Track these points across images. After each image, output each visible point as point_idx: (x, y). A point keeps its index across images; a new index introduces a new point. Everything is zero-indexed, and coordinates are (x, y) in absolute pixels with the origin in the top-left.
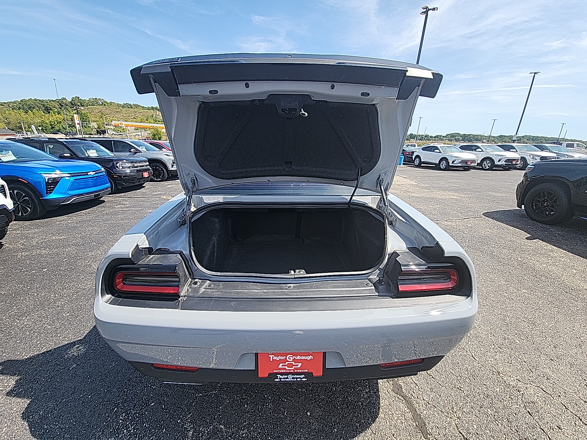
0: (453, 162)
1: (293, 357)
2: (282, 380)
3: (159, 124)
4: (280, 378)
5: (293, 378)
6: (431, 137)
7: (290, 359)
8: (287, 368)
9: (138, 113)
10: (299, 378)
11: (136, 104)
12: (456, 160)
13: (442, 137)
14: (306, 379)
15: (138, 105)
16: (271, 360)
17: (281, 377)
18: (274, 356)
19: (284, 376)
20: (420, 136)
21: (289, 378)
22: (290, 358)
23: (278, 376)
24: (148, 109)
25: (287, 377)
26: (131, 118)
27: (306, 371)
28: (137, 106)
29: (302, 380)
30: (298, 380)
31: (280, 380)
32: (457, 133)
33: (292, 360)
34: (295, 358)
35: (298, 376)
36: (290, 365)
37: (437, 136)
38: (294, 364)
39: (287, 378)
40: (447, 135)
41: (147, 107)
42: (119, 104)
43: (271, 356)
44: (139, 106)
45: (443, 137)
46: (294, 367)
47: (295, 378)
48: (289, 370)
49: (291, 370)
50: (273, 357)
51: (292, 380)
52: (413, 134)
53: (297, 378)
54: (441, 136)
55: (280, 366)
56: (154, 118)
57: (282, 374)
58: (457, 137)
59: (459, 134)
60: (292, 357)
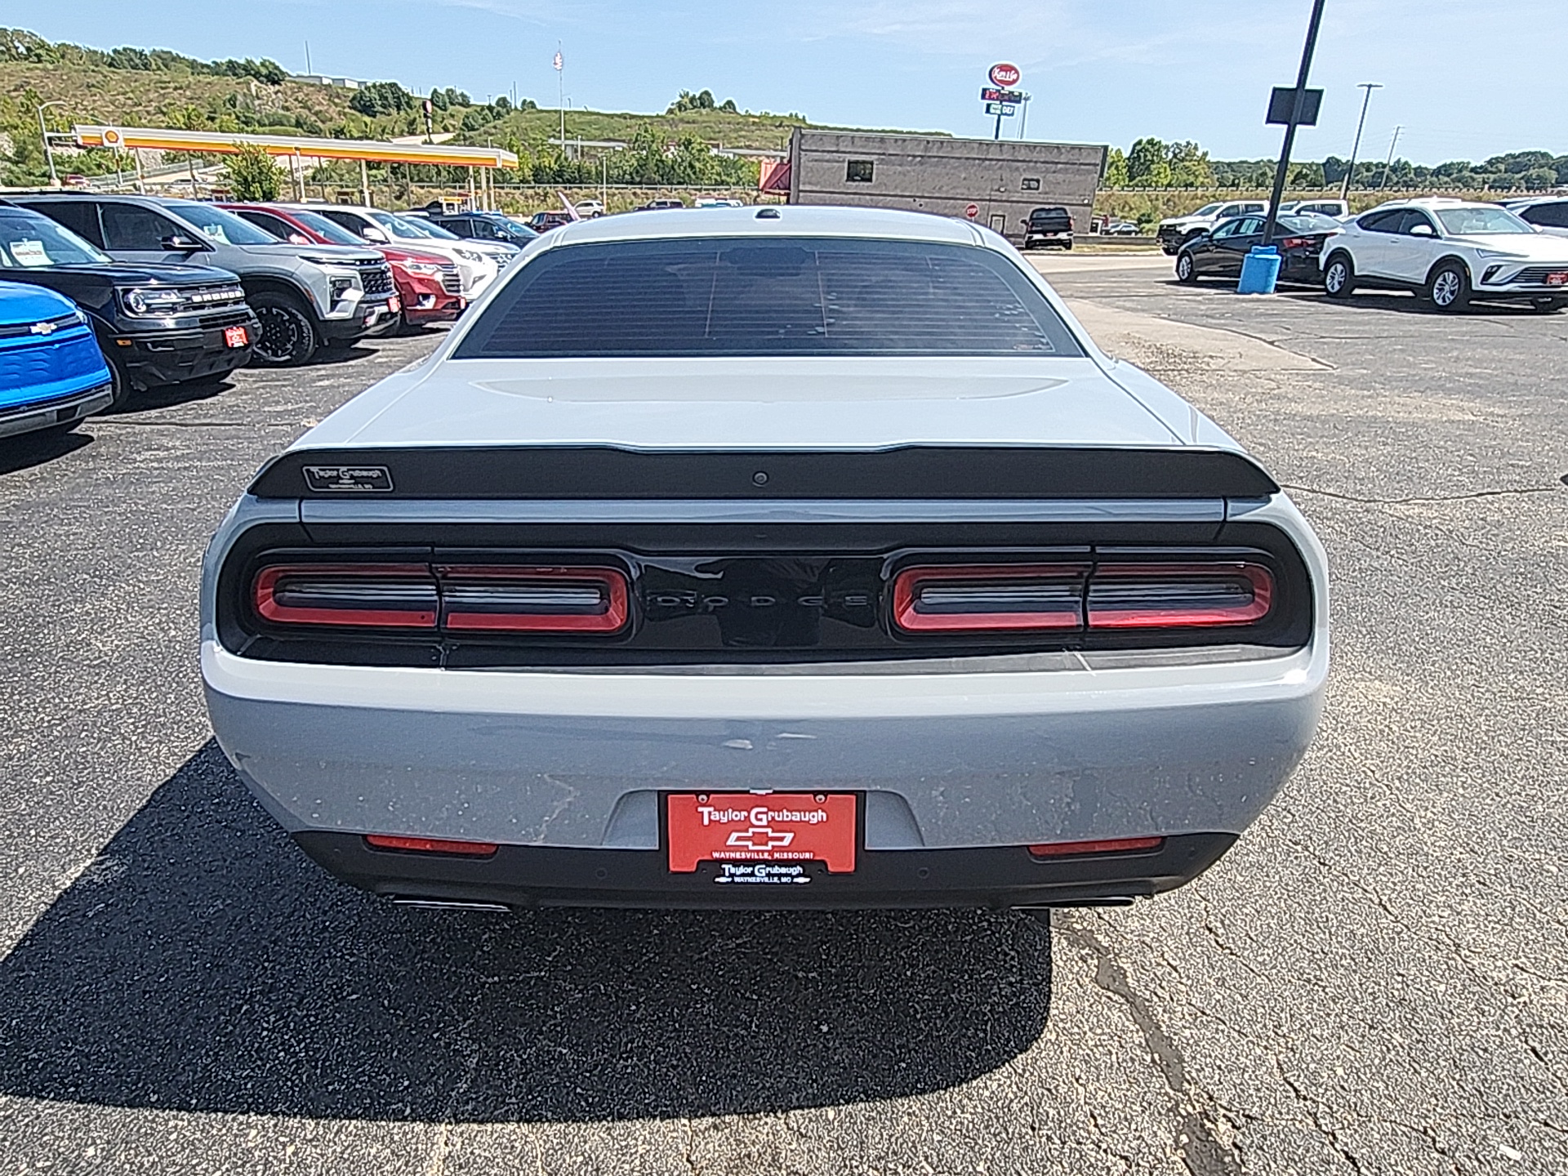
0: (1488, 275)
1: (770, 813)
2: (737, 879)
3: (264, 133)
4: (732, 875)
5: (769, 875)
6: (1419, 171)
7: (761, 820)
8: (751, 848)
9: (176, 89)
10: (786, 875)
11: (165, 49)
12: (1499, 267)
13: (1466, 173)
14: (808, 880)
15: (174, 52)
16: (706, 822)
17: (733, 870)
18: (711, 809)
19: (742, 870)
20: (1368, 170)
21: (756, 873)
22: (760, 816)
23: (726, 867)
24: (215, 70)
25: (753, 872)
26: (148, 113)
27: (807, 856)
28: (168, 60)
29: (795, 880)
30: (784, 880)
31: (730, 880)
32: (1533, 154)
33: (764, 823)
34: (773, 818)
35: (784, 870)
36: (762, 839)
37: (1444, 166)
38: (771, 834)
39: (752, 874)
40: (1489, 162)
41: (209, 63)
42: (95, 52)
43: (706, 810)
44: (176, 58)
45: (1473, 170)
46: (771, 844)
47: (774, 875)
48: (758, 852)
49: (763, 852)
50: (710, 813)
51: (766, 880)
52: (1338, 161)
53: (780, 876)
54: (1462, 167)
55: (731, 841)
56: (238, 108)
57: (736, 863)
58: (1533, 172)
59: (1544, 155)
60: (766, 813)
